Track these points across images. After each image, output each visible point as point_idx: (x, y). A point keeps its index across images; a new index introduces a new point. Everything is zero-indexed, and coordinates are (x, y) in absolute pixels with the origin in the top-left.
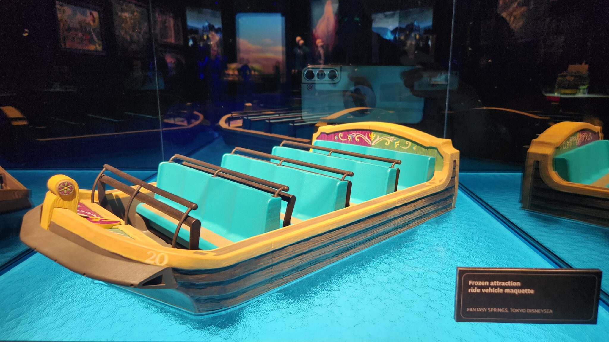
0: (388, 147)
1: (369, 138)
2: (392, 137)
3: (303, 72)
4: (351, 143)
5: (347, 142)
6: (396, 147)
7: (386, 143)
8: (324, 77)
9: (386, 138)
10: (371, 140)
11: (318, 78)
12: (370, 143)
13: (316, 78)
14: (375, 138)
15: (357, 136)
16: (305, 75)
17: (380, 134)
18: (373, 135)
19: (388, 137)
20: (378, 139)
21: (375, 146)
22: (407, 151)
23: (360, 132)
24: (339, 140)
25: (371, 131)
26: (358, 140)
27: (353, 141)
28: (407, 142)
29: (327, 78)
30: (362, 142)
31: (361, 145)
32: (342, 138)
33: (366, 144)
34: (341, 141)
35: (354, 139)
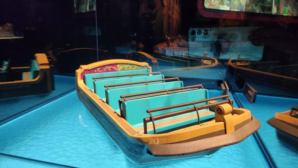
0: (127, 70)
1: (117, 67)
2: (128, 65)
3: (189, 31)
4: (106, 72)
5: (104, 72)
6: (130, 69)
7: (125, 68)
8: (201, 34)
9: (125, 66)
10: (117, 68)
11: (198, 34)
12: (117, 70)
13: (196, 34)
14: (120, 67)
15: (109, 68)
16: (190, 33)
17: (122, 65)
18: (118, 66)
19: (126, 65)
20: (121, 67)
21: (120, 71)
22: (135, 69)
23: (111, 65)
24: (98, 72)
25: (117, 64)
26: (110, 69)
27: (107, 71)
28: (135, 66)
29: (202, 34)
30: (113, 70)
31: (112, 71)
32: (99, 70)
33: (115, 71)
34: (100, 72)
35: (107, 69)
